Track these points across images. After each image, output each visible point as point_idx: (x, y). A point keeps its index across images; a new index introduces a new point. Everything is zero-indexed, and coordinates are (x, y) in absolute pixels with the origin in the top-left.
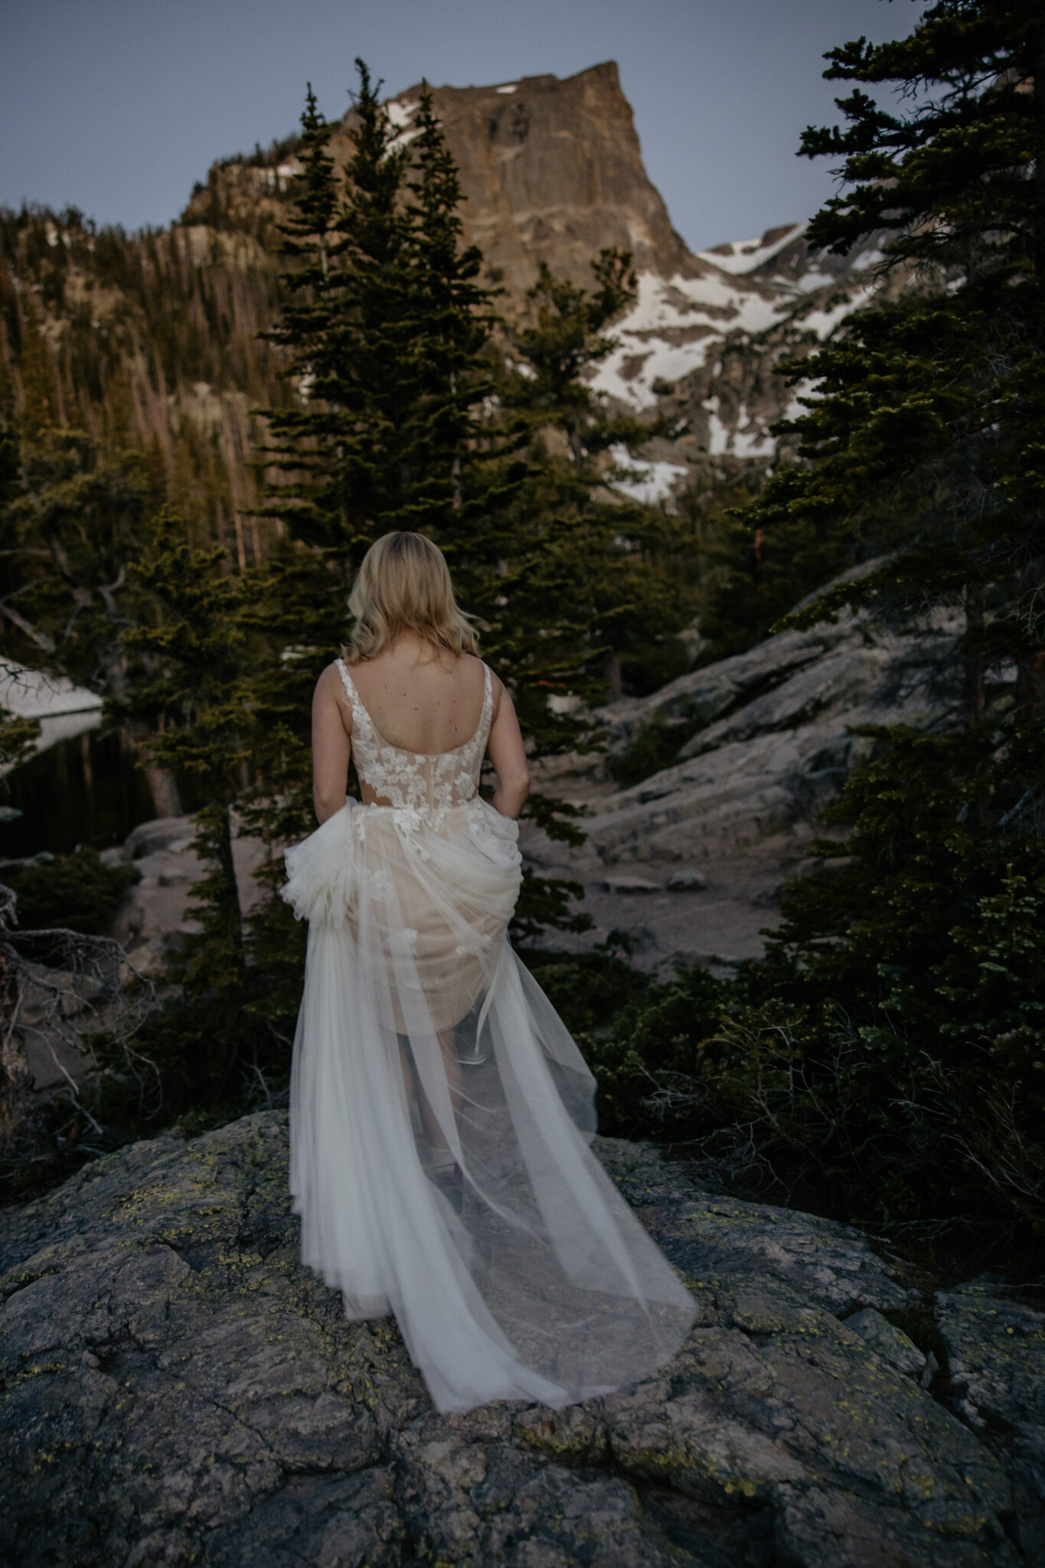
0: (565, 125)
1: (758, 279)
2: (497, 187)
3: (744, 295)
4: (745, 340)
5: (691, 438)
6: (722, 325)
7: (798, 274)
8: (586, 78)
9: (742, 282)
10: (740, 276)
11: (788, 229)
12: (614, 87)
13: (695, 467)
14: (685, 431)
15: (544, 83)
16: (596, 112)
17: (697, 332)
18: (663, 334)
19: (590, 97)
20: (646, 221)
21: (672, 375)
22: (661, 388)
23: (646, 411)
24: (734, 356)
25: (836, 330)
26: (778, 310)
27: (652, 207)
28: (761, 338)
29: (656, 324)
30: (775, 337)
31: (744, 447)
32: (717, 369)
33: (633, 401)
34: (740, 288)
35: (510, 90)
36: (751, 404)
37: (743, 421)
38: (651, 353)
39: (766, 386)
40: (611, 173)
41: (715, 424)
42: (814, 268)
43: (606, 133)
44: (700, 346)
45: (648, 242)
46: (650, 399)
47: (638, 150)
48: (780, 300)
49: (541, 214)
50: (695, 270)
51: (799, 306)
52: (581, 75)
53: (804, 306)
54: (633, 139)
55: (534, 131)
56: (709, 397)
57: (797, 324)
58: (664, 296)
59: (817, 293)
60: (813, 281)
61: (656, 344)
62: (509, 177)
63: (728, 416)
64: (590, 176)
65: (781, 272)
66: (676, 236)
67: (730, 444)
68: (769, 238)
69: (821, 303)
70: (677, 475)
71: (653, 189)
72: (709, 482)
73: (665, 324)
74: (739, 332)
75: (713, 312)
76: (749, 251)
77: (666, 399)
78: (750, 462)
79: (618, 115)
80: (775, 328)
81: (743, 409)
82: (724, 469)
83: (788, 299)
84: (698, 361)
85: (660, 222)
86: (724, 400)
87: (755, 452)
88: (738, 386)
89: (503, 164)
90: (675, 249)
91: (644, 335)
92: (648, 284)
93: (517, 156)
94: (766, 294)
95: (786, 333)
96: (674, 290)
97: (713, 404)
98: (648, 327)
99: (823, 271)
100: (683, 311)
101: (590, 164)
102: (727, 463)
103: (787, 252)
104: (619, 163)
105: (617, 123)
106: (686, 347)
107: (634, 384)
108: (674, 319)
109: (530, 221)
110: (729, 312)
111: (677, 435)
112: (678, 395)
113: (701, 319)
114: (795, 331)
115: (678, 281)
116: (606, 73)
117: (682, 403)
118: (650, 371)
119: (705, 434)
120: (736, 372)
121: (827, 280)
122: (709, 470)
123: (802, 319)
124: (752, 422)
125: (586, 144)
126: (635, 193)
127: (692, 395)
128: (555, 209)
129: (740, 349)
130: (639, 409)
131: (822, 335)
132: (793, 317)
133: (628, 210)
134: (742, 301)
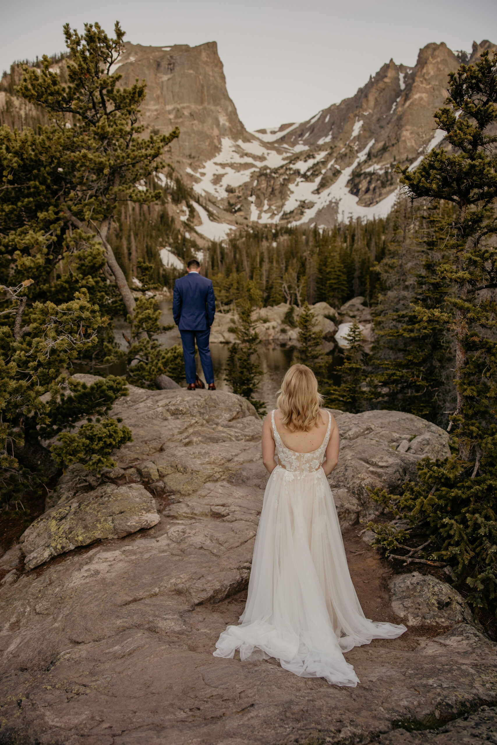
0: (192, 68)
1: (276, 145)
2: (159, 92)
3: (269, 151)
4: (268, 171)
5: (242, 213)
6: (259, 164)
7: (294, 144)
8: (202, 47)
9: (269, 146)
10: (268, 143)
11: (291, 125)
12: (215, 53)
13: (238, 226)
14: (239, 210)
15: (184, 48)
16: (206, 63)
17: (247, 166)
18: (232, 166)
19: (204, 56)
20: (227, 115)
21: (235, 184)
22: (230, 190)
23: (222, 199)
24: (263, 178)
25: (308, 170)
26: (284, 159)
27: (230, 109)
28: (276, 171)
29: (229, 161)
30: (282, 171)
31: (265, 219)
32: (255, 183)
33: (216, 195)
34: (268, 148)
35: (168, 49)
36: (269, 200)
37: (266, 207)
38: (226, 174)
39: (277, 192)
40: (212, 92)
41: (253, 207)
42: (301, 142)
43: (211, 73)
44: (248, 172)
45: (227, 124)
46: (225, 195)
47: (225, 83)
48: (285, 155)
49: (179, 106)
50: (248, 138)
51: (293, 158)
52: (200, 46)
53: (296, 158)
54: (223, 78)
55: (177, 69)
56: (251, 195)
57: (291, 166)
58: (234, 149)
59: (301, 153)
60: (300, 148)
61: (228, 169)
62: (165, 88)
63: (259, 205)
64: (202, 92)
65: (286, 143)
66: (241, 123)
67: (259, 217)
68: (283, 127)
69: (303, 157)
70: (231, 229)
71: (231, 101)
72: (244, 234)
73: (233, 161)
74: (266, 168)
75: (255, 157)
76: (273, 133)
77: (231, 195)
78: (265, 226)
79: (216, 66)
80: (282, 167)
81: (266, 202)
82: (253, 229)
83: (289, 155)
84: (247, 179)
85: (233, 115)
86: (258, 197)
87: (270, 221)
88: (265, 192)
89: (162, 82)
90: (239, 128)
91: (223, 165)
92: (227, 143)
93: (169, 79)
94: (279, 152)
95: (287, 169)
96: (238, 146)
97: (253, 199)
98: (226, 162)
99: (304, 144)
100: (242, 156)
101: (203, 86)
102: (255, 226)
103: (290, 134)
104: (216, 88)
105: (216, 69)
106: (242, 172)
107: (218, 187)
108: (237, 159)
109: (174, 109)
110: (262, 158)
111: (236, 212)
112: (237, 194)
113: (250, 160)
114: (291, 169)
115: (240, 142)
116: (212, 47)
117: (239, 197)
118: (225, 182)
119: (249, 212)
120: (264, 185)
121: (306, 148)
122: (246, 228)
123: (294, 164)
124: (270, 208)
125: (201, 77)
126: (223, 101)
127: (243, 194)
128: (185, 105)
129: (266, 175)
130: (219, 199)
131: (302, 172)
132: (290, 163)
133: (219, 108)
134: (268, 154)
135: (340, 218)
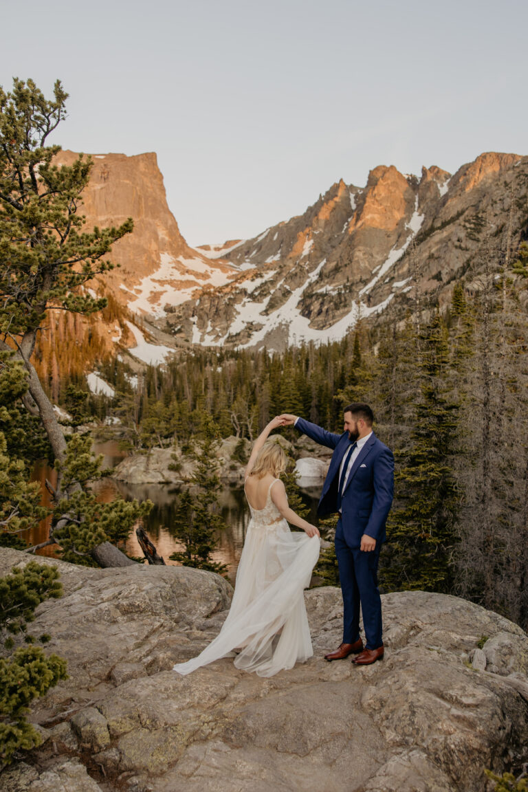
0: (128, 178)
1: (220, 263)
2: (90, 201)
3: (213, 269)
4: (212, 290)
5: (182, 335)
6: (202, 282)
7: (240, 262)
8: (140, 158)
9: (213, 263)
10: (212, 260)
11: (236, 241)
12: (155, 164)
13: (179, 349)
14: (180, 331)
15: (119, 157)
16: (144, 174)
17: (189, 284)
18: (171, 283)
19: (142, 166)
20: (167, 229)
21: (175, 303)
22: (169, 309)
23: (160, 319)
24: (206, 297)
25: (256, 289)
26: (228, 278)
27: (170, 222)
28: (220, 290)
29: (168, 278)
30: (227, 290)
31: (209, 342)
32: (198, 302)
33: (154, 314)
34: (211, 266)
35: (102, 157)
36: (213, 321)
37: (209, 329)
38: (166, 291)
39: (221, 313)
40: (150, 204)
41: (195, 329)
42: (247, 260)
43: (149, 185)
44: (190, 290)
45: (167, 238)
46: (163, 314)
47: (165, 195)
48: (230, 273)
49: (113, 218)
50: (190, 254)
51: (239, 277)
52: (138, 156)
53: (243, 276)
54: (163, 190)
55: (112, 178)
56: (193, 316)
57: (237, 285)
58: (174, 265)
59: (248, 272)
60: (247, 266)
61: (167, 287)
62: (97, 197)
63: (202, 326)
64: (139, 204)
65: (232, 261)
66: (182, 238)
67: (202, 340)
68: (227, 244)
69: (250, 276)
70: (170, 352)
71: (172, 214)
72: (185, 357)
73: (173, 278)
74: (210, 286)
75: (197, 275)
76: (217, 249)
77: (170, 314)
78: (209, 349)
79: (155, 177)
80: (227, 286)
81: (209, 323)
82: (195, 352)
83: (234, 273)
84: (189, 298)
85: (173, 229)
86: (200, 318)
87: (214, 344)
88: (207, 311)
89: (95, 191)
90: (180, 243)
91: (162, 283)
92: (166, 258)
93: (102, 189)
94: (224, 269)
95: (232, 288)
96: (179, 262)
97: (195, 319)
98: (165, 279)
99: (251, 263)
100: (182, 274)
101: (140, 198)
102: (197, 349)
103: (236, 251)
104: (155, 200)
105: (155, 181)
106: (183, 290)
107: (155, 306)
108: (178, 276)
109: (107, 220)
110: (205, 276)
111: (175, 333)
112: (177, 313)
113: (192, 278)
114: (236, 288)
115: (181, 258)
116: (151, 158)
117: (179, 317)
118: (164, 300)
119: (190, 334)
120: (207, 305)
121: (253, 266)
122: (187, 351)
123: (240, 283)
124: (214, 329)
125: (138, 188)
126: (162, 214)
127: (184, 314)
128: (120, 216)
129: (209, 293)
130: (157, 318)
131: (249, 292)
132: (236, 281)
133: (157, 222)
134: (212, 272)
135: (291, 341)
